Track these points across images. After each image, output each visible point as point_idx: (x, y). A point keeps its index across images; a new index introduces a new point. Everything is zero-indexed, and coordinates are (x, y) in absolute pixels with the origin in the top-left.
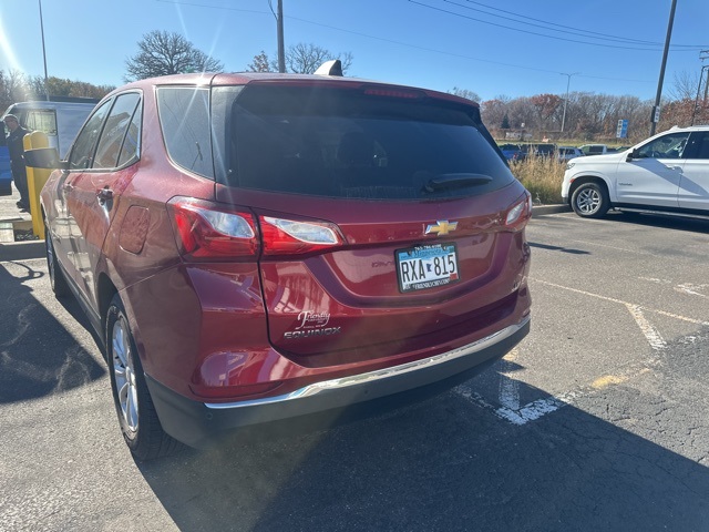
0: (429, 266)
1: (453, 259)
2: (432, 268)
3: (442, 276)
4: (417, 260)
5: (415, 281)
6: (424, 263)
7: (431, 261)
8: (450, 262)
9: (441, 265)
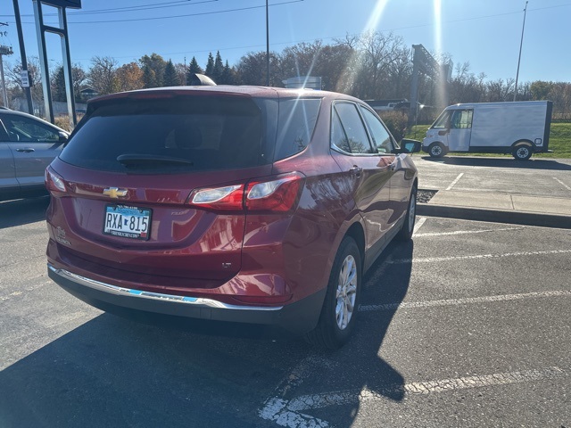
0: (126, 221)
1: (147, 221)
2: (129, 223)
3: (134, 231)
4: (119, 215)
5: (114, 229)
6: (124, 218)
7: (129, 218)
8: (143, 223)
9: (136, 223)
